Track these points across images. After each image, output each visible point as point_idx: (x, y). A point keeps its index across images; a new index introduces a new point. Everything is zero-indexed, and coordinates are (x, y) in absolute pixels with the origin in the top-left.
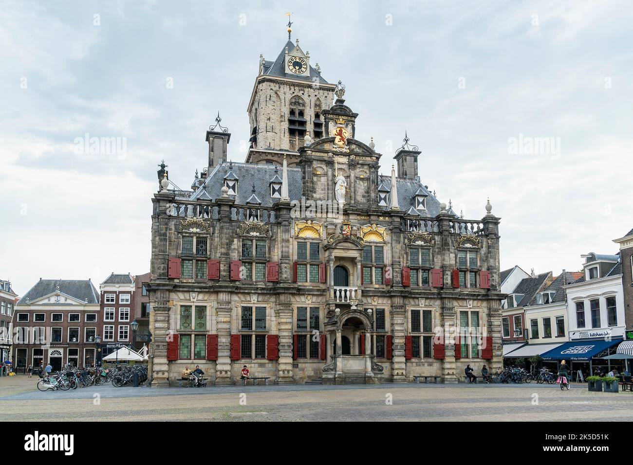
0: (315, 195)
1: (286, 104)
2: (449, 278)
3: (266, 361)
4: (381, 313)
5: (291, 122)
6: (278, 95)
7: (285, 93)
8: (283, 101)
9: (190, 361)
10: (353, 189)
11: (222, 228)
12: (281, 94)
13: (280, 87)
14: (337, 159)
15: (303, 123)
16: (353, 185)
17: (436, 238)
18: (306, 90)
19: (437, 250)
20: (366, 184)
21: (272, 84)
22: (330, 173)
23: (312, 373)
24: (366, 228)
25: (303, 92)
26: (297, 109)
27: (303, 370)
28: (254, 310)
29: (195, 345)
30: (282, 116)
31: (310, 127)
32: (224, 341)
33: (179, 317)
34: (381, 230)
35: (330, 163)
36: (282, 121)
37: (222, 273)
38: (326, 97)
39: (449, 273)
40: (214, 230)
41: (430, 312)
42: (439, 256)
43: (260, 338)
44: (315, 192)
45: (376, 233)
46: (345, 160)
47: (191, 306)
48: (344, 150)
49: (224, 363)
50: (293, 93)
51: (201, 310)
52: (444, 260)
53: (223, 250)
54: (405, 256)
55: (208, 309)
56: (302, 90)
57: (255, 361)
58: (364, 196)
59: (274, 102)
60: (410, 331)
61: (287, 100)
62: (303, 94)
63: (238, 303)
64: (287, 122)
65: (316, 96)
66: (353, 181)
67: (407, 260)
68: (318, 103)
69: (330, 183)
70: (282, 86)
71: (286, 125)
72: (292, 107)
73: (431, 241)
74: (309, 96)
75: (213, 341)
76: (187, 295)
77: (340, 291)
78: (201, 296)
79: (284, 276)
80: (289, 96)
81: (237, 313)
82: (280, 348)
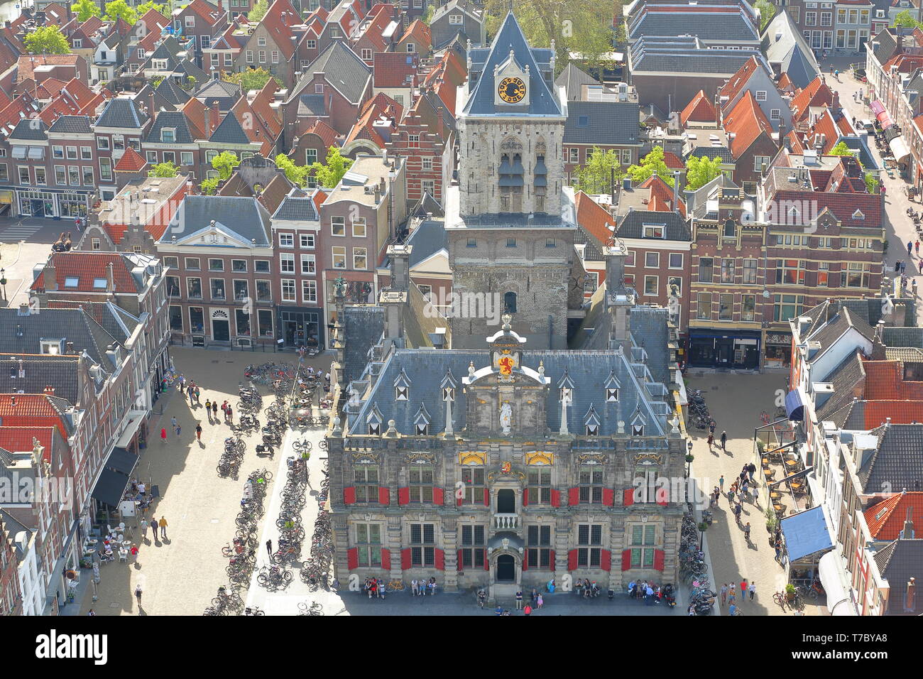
0: (479, 424)
1: (496, 151)
2: (621, 497)
3: (435, 569)
4: (546, 530)
5: (503, 176)
6: (484, 140)
7: (493, 136)
8: (491, 146)
9: (368, 568)
10: (518, 418)
11: (389, 460)
12: (489, 138)
13: (486, 129)
14: (503, 389)
15: (519, 176)
16: (518, 414)
17: (611, 456)
18: (524, 126)
19: (611, 468)
20: (533, 409)
21: (476, 126)
22: (494, 404)
23: (477, 580)
24: (532, 454)
25: (519, 130)
26: (511, 153)
27: (468, 577)
28: (422, 527)
29: (372, 553)
30: (489, 168)
31: (529, 179)
32: (395, 555)
33: (356, 533)
34: (547, 454)
35: (495, 395)
36: (490, 175)
37: (392, 499)
38: (552, 133)
39: (621, 492)
40: (383, 460)
41: (600, 527)
42: (613, 474)
43: (429, 551)
44: (479, 421)
45: (543, 457)
46: (510, 389)
47: (366, 525)
48: (510, 380)
49: (396, 573)
50: (506, 133)
51: (375, 528)
52: (616, 479)
53: (392, 480)
54: (575, 475)
55: (381, 527)
56: (517, 128)
57: (425, 569)
58: (531, 421)
59: (479, 151)
60: (578, 543)
61: (497, 143)
62: (519, 133)
63: (407, 521)
64: (497, 176)
65: (537, 133)
66: (518, 410)
67: (577, 479)
68: (541, 141)
69: (494, 413)
70: (490, 126)
71: (495, 180)
72: (505, 151)
73: (604, 460)
74: (528, 135)
75: (386, 553)
76: (362, 516)
77: (501, 519)
78: (374, 517)
79: (449, 501)
80: (499, 140)
81: (407, 530)
82: (446, 563)
